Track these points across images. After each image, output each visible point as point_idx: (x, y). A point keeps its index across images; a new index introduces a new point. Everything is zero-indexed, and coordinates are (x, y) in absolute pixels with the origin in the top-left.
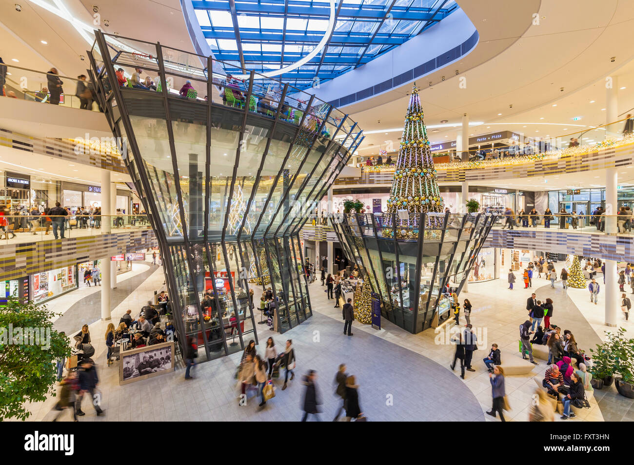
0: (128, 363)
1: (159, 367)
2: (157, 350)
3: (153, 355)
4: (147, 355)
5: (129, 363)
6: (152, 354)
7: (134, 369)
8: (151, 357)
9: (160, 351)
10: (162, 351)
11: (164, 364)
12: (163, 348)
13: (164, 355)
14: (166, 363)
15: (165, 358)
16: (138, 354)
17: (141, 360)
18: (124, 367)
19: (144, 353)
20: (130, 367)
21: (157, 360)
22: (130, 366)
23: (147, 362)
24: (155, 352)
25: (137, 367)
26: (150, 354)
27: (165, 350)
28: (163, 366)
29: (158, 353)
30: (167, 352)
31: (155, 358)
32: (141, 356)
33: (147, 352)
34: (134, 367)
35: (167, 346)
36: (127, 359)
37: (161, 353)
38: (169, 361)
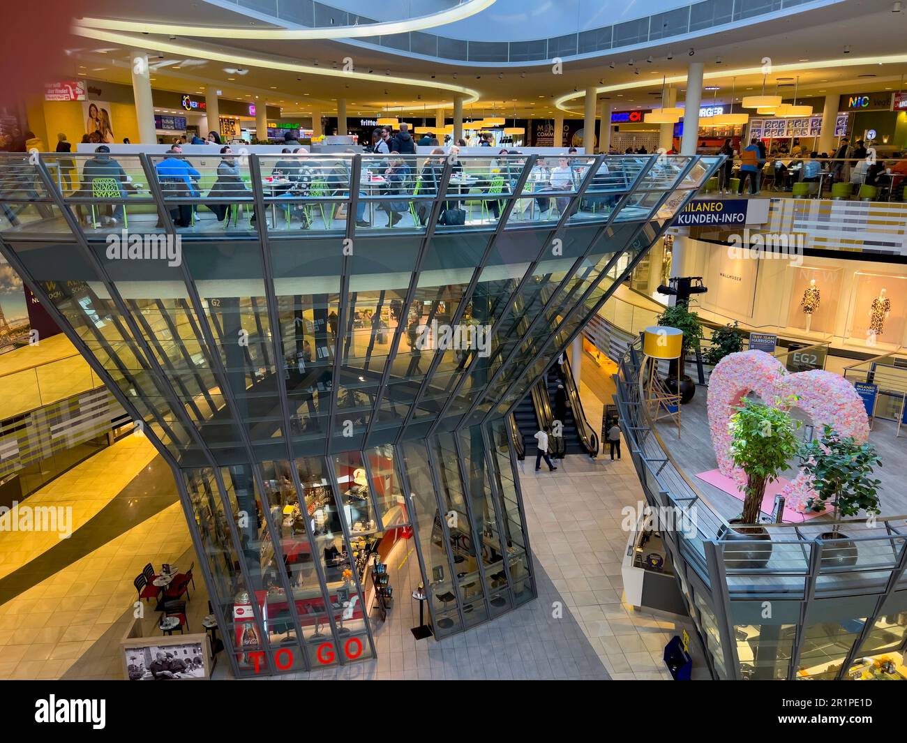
0: (133, 659)
1: (183, 672)
2: (178, 646)
3: (173, 654)
4: (163, 652)
5: (135, 659)
6: (171, 651)
7: (145, 670)
8: (169, 656)
9: (184, 649)
10: (186, 649)
11: (191, 668)
12: (189, 645)
13: (191, 655)
14: (196, 668)
15: (192, 660)
16: (147, 648)
17: (154, 658)
18: (128, 665)
19: (157, 649)
20: (138, 666)
21: (180, 662)
22: (137, 663)
23: (163, 662)
24: (174, 649)
25: (149, 667)
26: (167, 651)
27: (192, 649)
28: (190, 671)
29: (180, 651)
30: (195, 652)
31: (176, 657)
32: (154, 652)
33: (163, 647)
34: (144, 666)
35: (195, 642)
36: (132, 654)
37: (185, 652)
38: (200, 666)
